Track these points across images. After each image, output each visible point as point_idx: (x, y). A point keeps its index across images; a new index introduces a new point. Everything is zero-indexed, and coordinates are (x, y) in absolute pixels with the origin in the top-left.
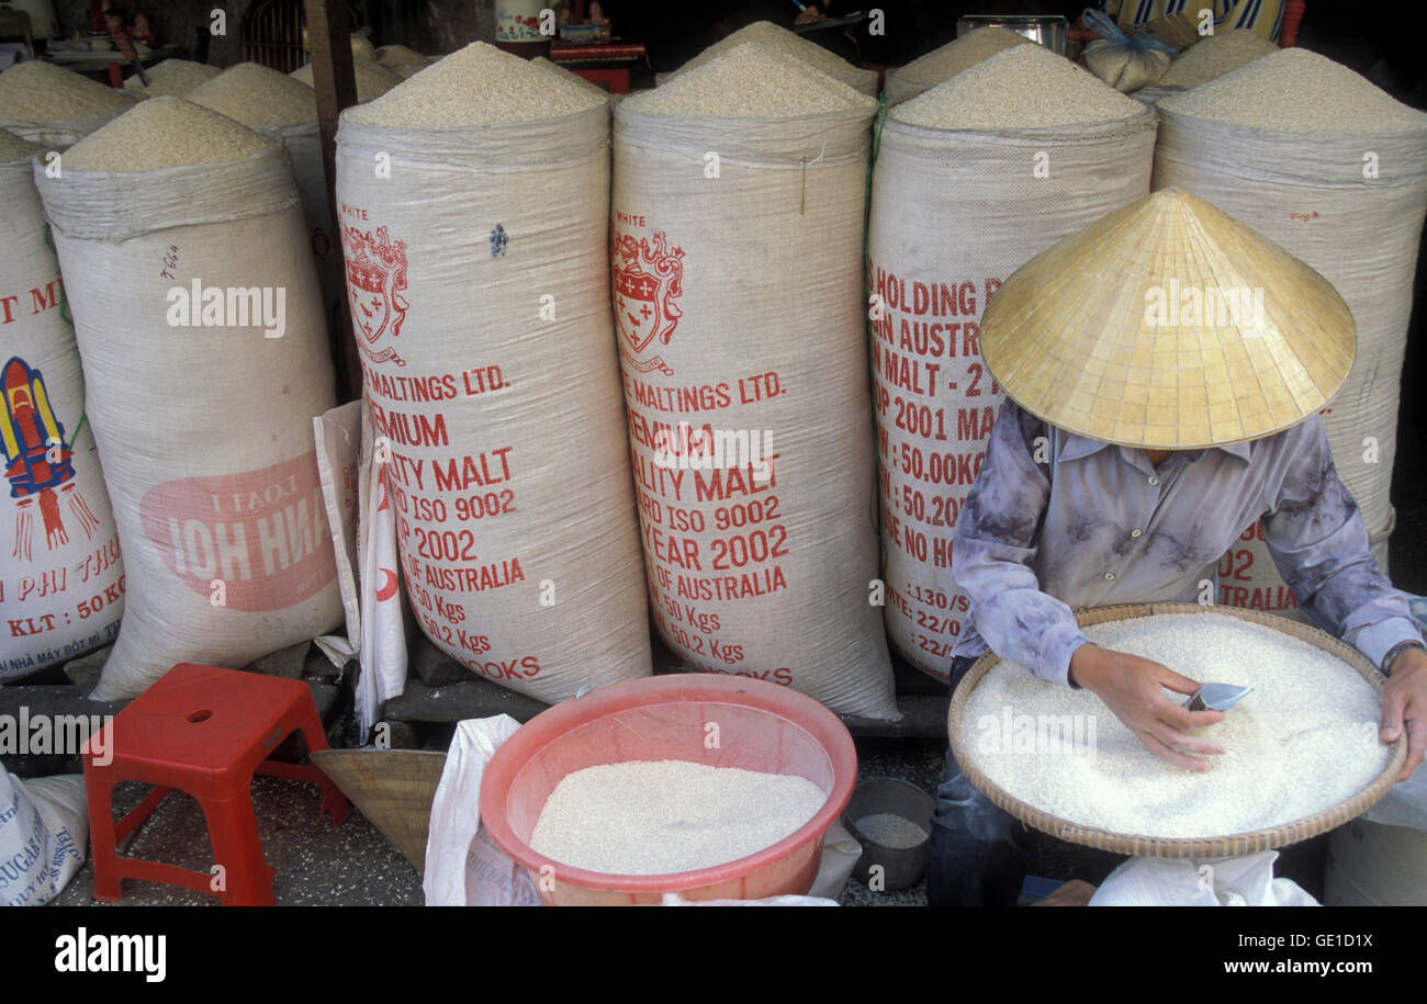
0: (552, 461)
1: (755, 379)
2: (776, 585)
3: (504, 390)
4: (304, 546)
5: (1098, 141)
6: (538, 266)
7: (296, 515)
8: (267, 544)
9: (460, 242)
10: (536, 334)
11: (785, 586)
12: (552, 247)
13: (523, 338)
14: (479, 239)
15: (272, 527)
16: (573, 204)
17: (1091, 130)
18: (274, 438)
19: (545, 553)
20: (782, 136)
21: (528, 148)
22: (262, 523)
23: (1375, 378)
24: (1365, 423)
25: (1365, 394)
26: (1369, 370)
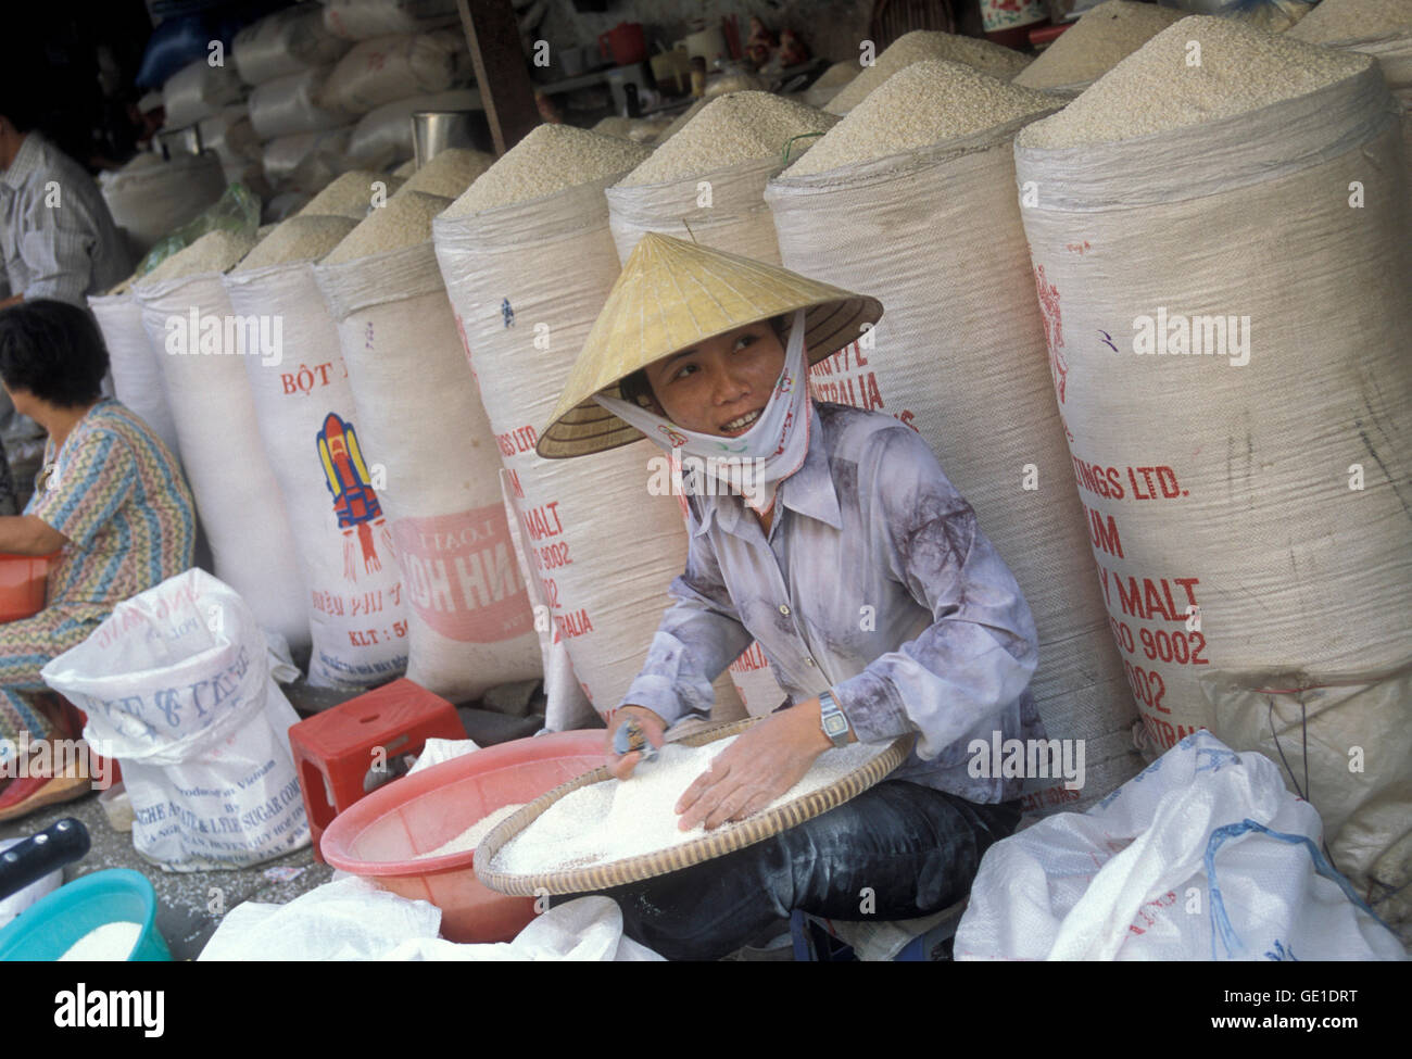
4: (505, 587)
5: (876, 181)
7: (494, 558)
8: (466, 582)
9: (484, 316)
10: (553, 397)
12: (554, 316)
13: (544, 399)
14: (494, 313)
15: (469, 567)
17: (865, 169)
18: (467, 486)
19: (605, 606)
20: (672, 200)
22: (460, 562)
23: (1251, 451)
24: (1254, 511)
25: (1240, 473)
26: (1231, 441)
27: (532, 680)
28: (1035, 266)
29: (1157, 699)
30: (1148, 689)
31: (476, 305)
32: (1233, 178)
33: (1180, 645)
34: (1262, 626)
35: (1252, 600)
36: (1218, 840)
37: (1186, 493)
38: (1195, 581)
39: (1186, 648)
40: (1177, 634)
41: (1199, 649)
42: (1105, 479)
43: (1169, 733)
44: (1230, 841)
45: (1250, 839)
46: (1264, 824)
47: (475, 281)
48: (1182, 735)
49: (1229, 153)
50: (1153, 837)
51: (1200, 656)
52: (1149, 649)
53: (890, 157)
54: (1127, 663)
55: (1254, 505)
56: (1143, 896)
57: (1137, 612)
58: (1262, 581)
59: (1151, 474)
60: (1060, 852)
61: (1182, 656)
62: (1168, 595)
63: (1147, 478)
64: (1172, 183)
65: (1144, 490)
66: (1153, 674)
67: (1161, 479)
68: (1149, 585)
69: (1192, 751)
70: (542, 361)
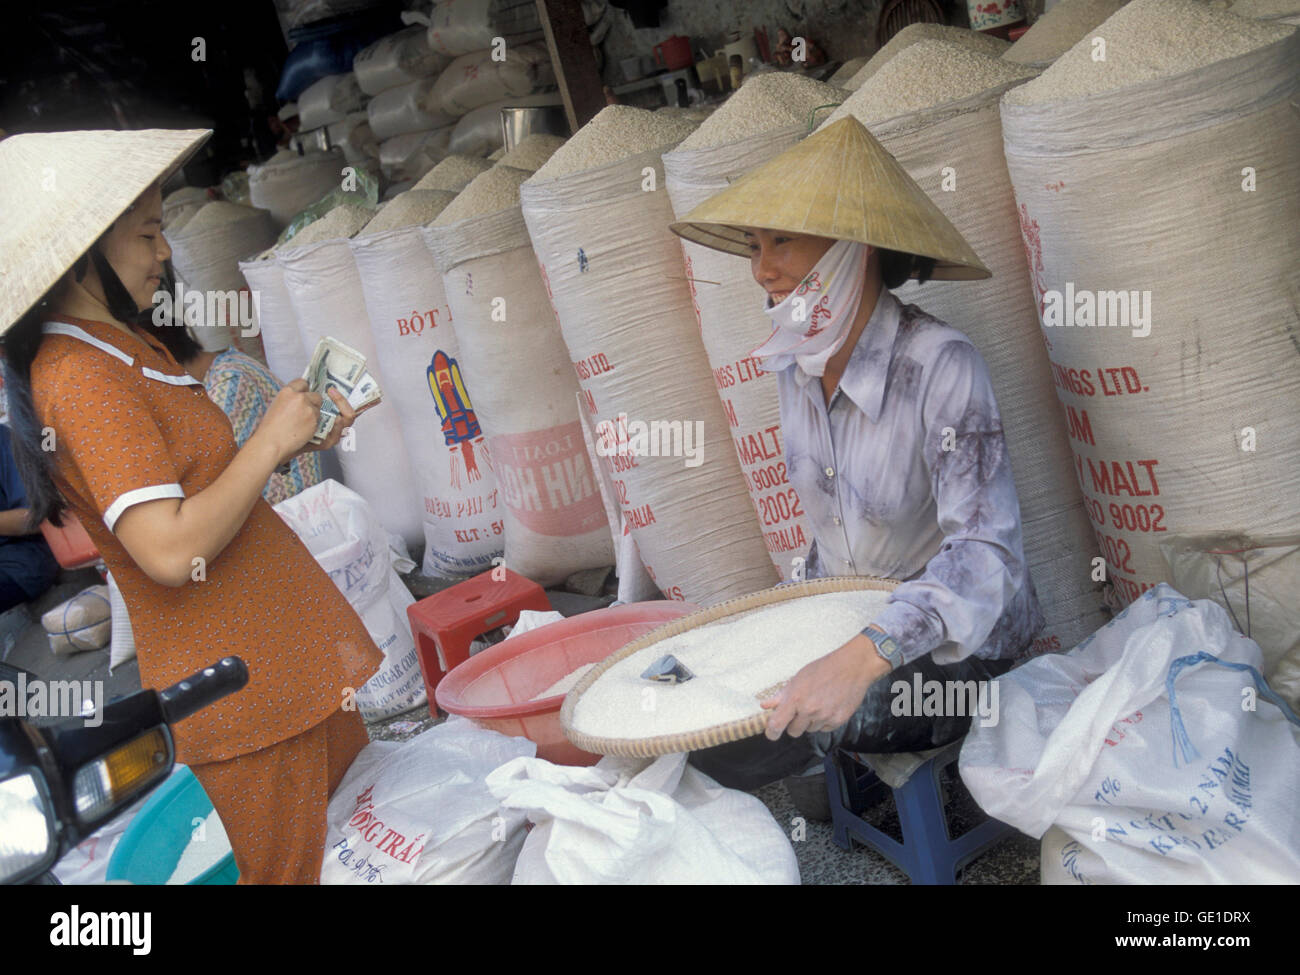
1: (745, 361)
2: (799, 541)
3: (611, 372)
4: (583, 490)
6: (613, 277)
7: (574, 466)
8: (551, 486)
9: (564, 263)
10: (621, 329)
11: (805, 543)
12: (621, 262)
13: (613, 331)
14: (572, 260)
15: (553, 473)
18: (551, 407)
19: (666, 501)
20: (717, 161)
21: (587, 191)
22: (545, 470)
23: (1200, 352)
24: (1202, 403)
25: (1189, 371)
26: (1184, 344)
27: (607, 567)
28: (1019, 204)
29: (1124, 562)
30: (1117, 555)
31: (557, 254)
32: (1181, 125)
33: (1143, 515)
34: (1210, 498)
35: (1202, 476)
36: (1177, 668)
37: (1146, 389)
38: (1155, 462)
39: (1147, 518)
40: (1141, 507)
41: (1159, 519)
42: (1079, 379)
43: (1134, 590)
44: (1187, 669)
45: (1204, 668)
46: (1215, 655)
47: (555, 234)
48: (1145, 588)
49: (1180, 104)
50: (1123, 667)
51: (1160, 524)
52: (1117, 521)
53: (898, 117)
54: (1099, 533)
55: (1203, 397)
56: (1116, 714)
57: (1107, 490)
58: (1210, 461)
59: (1117, 374)
60: (1045, 686)
61: (1145, 525)
62: (1132, 474)
63: (1114, 378)
64: (1130, 130)
65: (1111, 387)
66: (1121, 541)
67: (1125, 377)
68: (1116, 467)
69: (1153, 601)
70: (611, 299)
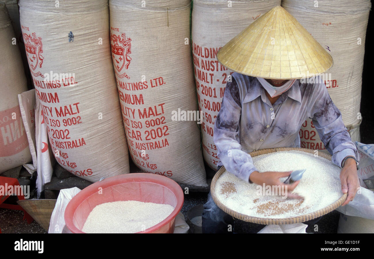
0: (93, 107)
1: (156, 79)
2: (166, 145)
5: (260, 1)
6: (84, 45)
9: (59, 37)
10: (85, 66)
11: (168, 145)
12: (89, 39)
13: (80, 68)
14: (64, 36)
16: (96, 25)
19: (92, 136)
20: (160, 1)
21: (79, 7)
23: (352, 75)
24: (350, 90)
25: (349, 81)
26: (350, 73)
29: (311, 137)
30: (309, 135)
31: (56, 33)
37: (337, 86)
47: (57, 24)
55: (350, 88)
64: (356, 9)
65: (328, 86)
67: (333, 83)
70: (82, 54)
